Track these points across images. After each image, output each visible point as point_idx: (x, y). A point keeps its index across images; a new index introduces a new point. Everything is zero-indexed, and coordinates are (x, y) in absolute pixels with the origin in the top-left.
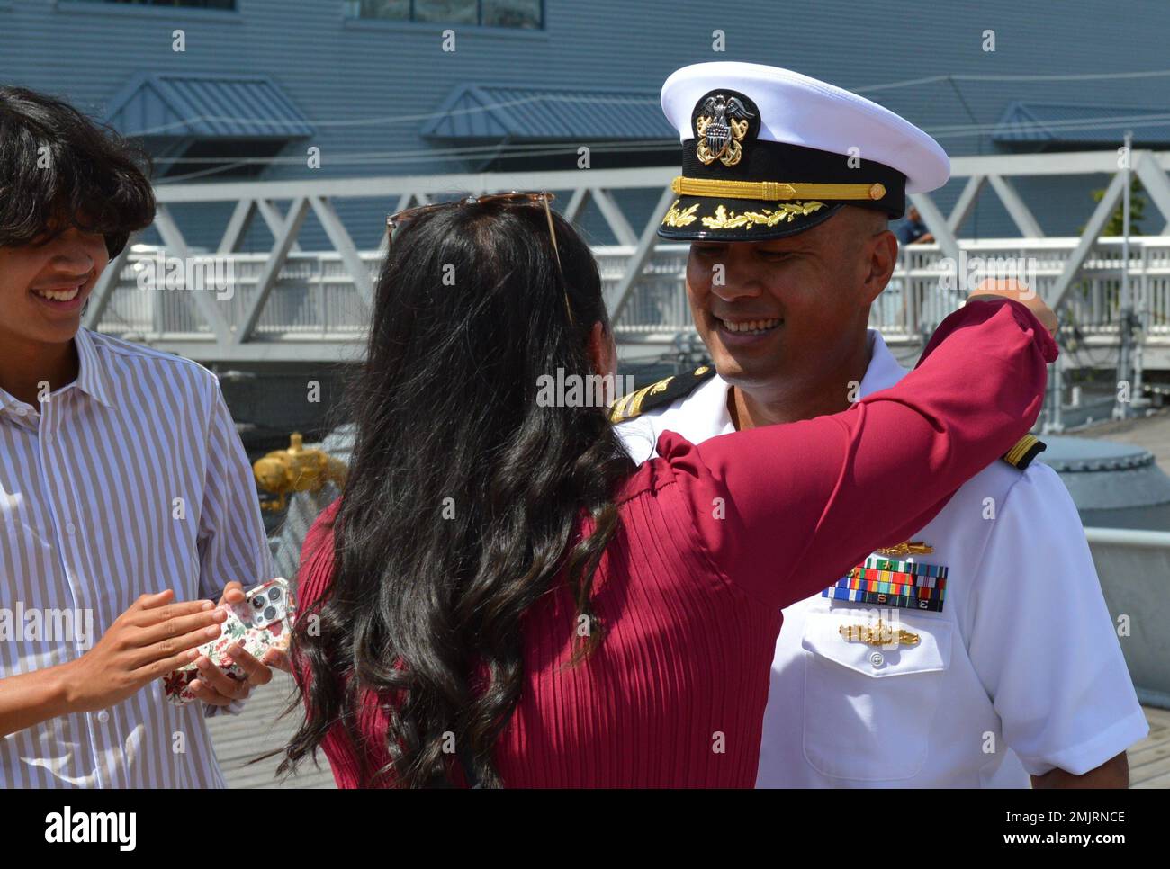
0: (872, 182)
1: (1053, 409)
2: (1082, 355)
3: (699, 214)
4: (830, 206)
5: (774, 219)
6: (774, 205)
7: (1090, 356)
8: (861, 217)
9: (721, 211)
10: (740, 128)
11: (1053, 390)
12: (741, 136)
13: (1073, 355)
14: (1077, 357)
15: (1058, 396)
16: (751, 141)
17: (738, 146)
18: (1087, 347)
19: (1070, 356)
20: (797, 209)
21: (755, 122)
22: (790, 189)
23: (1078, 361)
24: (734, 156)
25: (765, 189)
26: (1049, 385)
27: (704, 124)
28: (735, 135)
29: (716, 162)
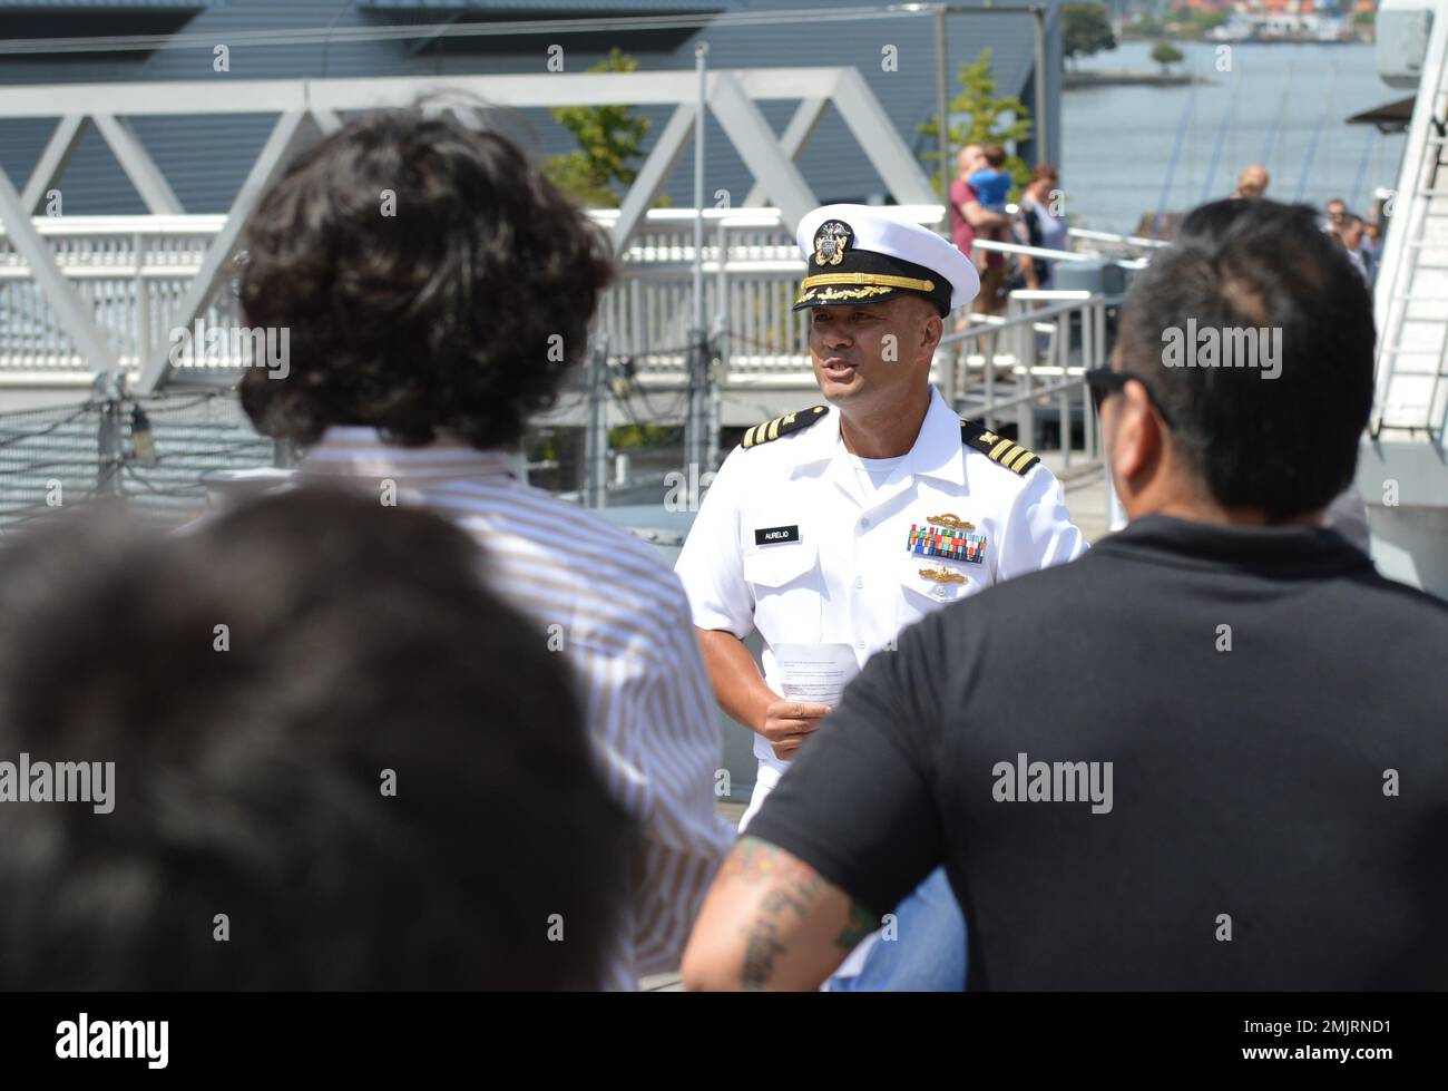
0: (925, 279)
1: (594, 489)
2: (637, 403)
3: (816, 294)
4: (897, 291)
5: (860, 294)
6: (861, 287)
7: (647, 403)
8: (918, 303)
9: (829, 290)
10: (842, 242)
11: (594, 459)
12: (842, 246)
13: (624, 404)
14: (630, 406)
15: (601, 465)
16: (848, 248)
17: (840, 252)
18: (643, 391)
19: (619, 407)
20: (875, 290)
21: (851, 238)
22: (870, 278)
23: (632, 413)
24: (837, 259)
25: (857, 278)
26: (588, 452)
27: (820, 242)
28: (837, 245)
29: (828, 263)
